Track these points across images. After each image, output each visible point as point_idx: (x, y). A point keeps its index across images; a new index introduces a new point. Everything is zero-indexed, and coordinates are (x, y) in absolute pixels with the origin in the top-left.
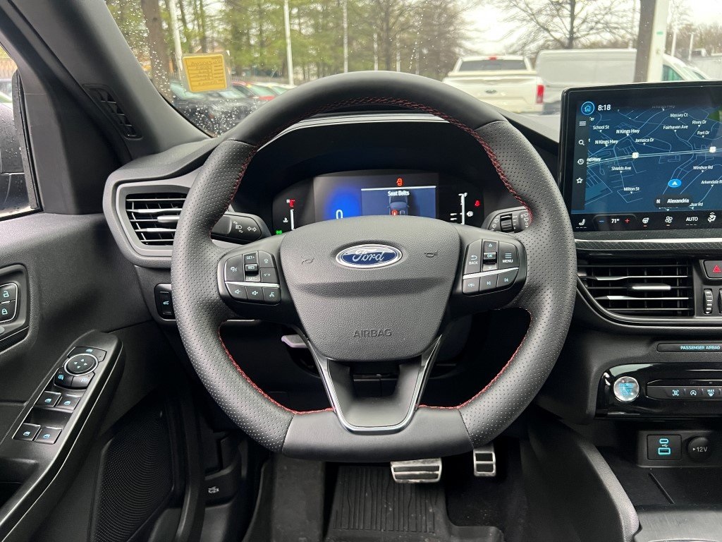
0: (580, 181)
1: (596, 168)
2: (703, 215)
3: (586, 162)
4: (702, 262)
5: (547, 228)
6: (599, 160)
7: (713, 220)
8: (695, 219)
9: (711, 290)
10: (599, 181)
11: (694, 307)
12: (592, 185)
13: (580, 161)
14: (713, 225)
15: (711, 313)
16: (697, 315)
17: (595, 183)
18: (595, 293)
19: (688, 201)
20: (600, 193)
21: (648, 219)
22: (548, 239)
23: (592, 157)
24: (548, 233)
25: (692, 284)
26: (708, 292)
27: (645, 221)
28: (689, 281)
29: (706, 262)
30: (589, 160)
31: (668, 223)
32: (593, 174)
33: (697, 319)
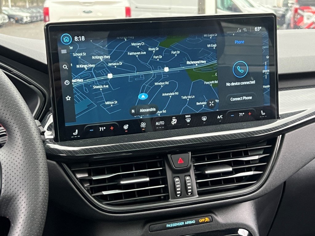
0: (68, 98)
1: (80, 87)
2: (167, 119)
3: (71, 82)
4: (169, 156)
5: (21, 145)
6: (82, 80)
7: (175, 123)
8: (162, 123)
9: (179, 177)
10: (85, 98)
11: (168, 192)
12: (79, 101)
13: (67, 82)
14: (175, 127)
15: (180, 196)
16: (172, 199)
17: (82, 100)
18: (92, 191)
19: (155, 110)
20: (87, 108)
21: (127, 125)
22: (22, 156)
23: (76, 78)
24: (22, 150)
25: (166, 175)
26: (177, 180)
27: (126, 127)
28: (164, 172)
29: (172, 156)
30: (73, 81)
31: (143, 128)
32: (79, 93)
33: (172, 202)
